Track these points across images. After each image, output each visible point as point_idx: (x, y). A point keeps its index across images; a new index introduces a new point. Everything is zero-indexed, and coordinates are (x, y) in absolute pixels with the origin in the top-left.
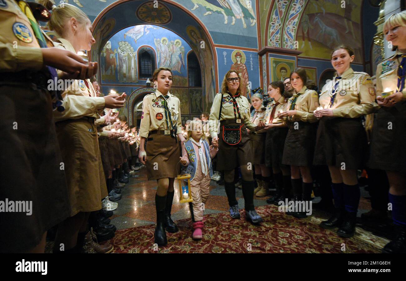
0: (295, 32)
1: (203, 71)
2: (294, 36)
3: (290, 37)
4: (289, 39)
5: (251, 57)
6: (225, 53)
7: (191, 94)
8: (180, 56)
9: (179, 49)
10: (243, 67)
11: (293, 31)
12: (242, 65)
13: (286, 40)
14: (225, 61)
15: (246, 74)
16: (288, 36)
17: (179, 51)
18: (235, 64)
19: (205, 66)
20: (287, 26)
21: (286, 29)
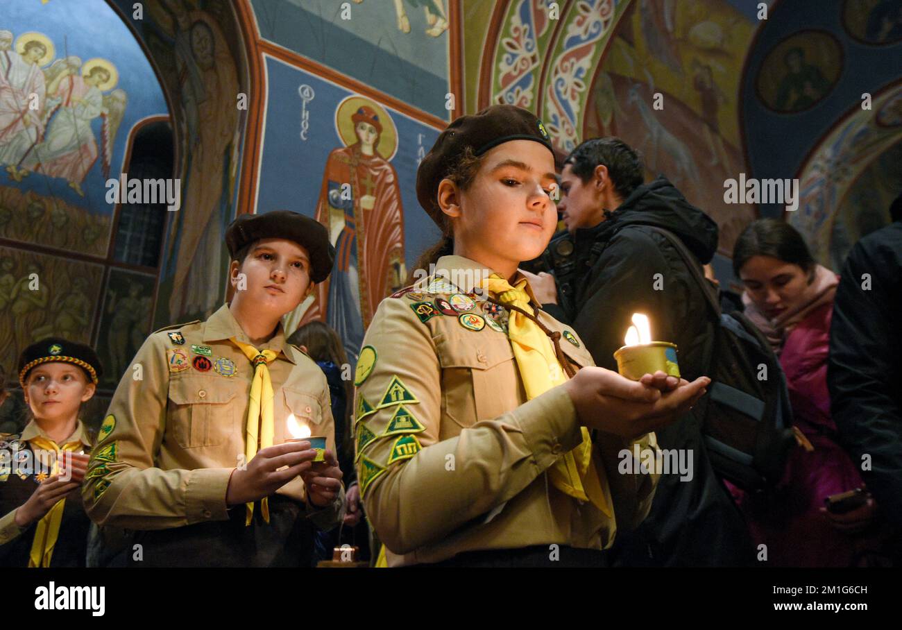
0: (580, 104)
1: (184, 160)
2: (578, 114)
3: (566, 114)
4: (563, 119)
5: (420, 142)
6: (307, 94)
7: (113, 294)
8: (98, 128)
9: (100, 99)
10: (385, 173)
11: (573, 98)
12: (381, 164)
13: (552, 120)
14: (305, 126)
15: (395, 204)
16: (558, 108)
17: (99, 105)
18: (346, 151)
19: (199, 139)
20: (556, 72)
21: (554, 80)
